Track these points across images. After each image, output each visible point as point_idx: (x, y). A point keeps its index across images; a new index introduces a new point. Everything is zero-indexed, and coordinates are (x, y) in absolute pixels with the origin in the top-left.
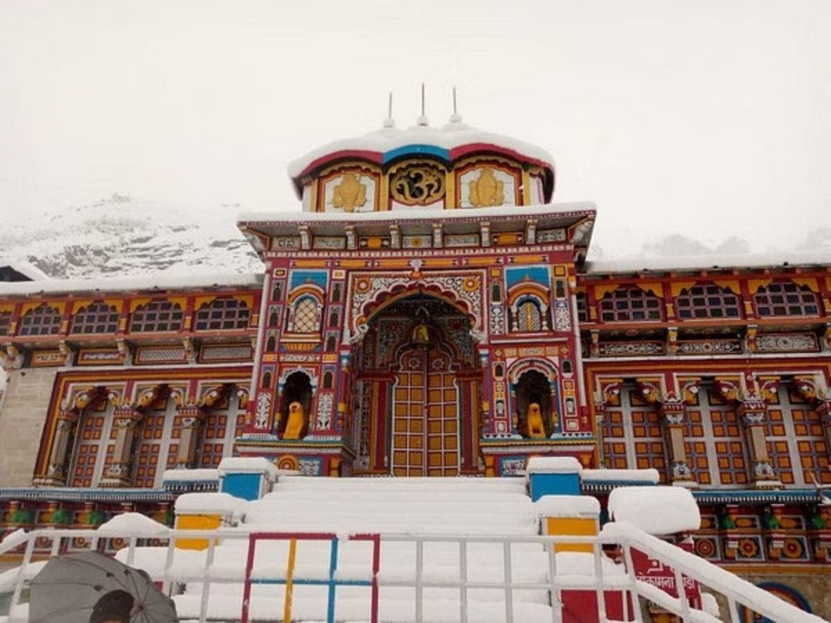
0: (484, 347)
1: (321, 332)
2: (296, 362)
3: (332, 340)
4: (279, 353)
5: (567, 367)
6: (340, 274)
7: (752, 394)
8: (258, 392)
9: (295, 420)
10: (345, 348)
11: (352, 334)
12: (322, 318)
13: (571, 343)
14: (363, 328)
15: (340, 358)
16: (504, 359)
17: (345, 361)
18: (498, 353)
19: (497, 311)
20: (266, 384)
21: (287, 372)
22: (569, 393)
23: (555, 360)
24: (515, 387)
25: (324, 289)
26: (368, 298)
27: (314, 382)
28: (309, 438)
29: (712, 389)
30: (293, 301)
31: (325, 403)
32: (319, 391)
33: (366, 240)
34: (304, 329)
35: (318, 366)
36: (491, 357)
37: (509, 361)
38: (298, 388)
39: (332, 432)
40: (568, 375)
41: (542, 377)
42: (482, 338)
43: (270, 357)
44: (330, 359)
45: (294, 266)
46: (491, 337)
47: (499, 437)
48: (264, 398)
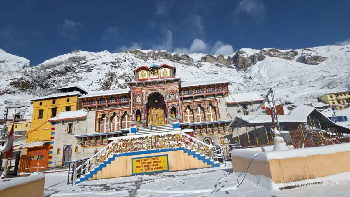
0: (166, 103)
1: (141, 102)
2: (138, 108)
3: (143, 103)
4: (135, 107)
5: (178, 105)
6: (143, 91)
7: (205, 106)
8: (132, 113)
9: (139, 118)
10: (145, 105)
11: (146, 102)
12: (141, 99)
13: (178, 101)
15: (144, 107)
17: (145, 107)
18: (168, 104)
19: (168, 96)
20: (133, 112)
21: (136, 110)
22: (179, 109)
23: (176, 104)
24: (171, 109)
25: (141, 94)
26: (148, 95)
27: (141, 111)
29: (199, 106)
30: (136, 97)
31: (143, 114)
32: (142, 113)
34: (138, 102)
35: (141, 108)
36: (167, 105)
37: (170, 105)
38: (138, 112)
39: (144, 119)
40: (178, 107)
41: (175, 107)
42: (166, 101)
43: (134, 107)
44: (143, 107)
45: (136, 90)
47: (169, 118)
48: (134, 114)
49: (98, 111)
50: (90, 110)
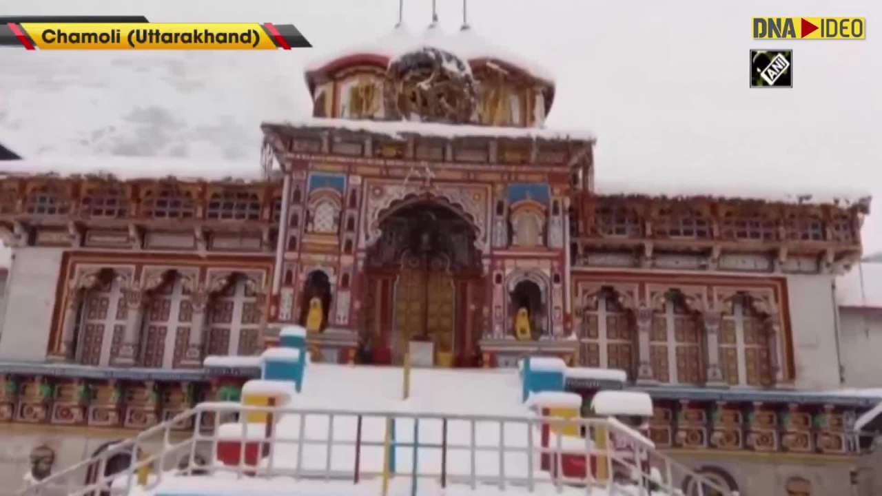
0: (487, 257)
1: (339, 233)
2: (319, 261)
3: (349, 244)
4: (300, 252)
5: (557, 279)
6: (356, 180)
7: (711, 306)
8: (281, 285)
9: (315, 315)
10: (362, 250)
11: (367, 237)
12: (338, 221)
13: (561, 258)
14: (377, 233)
15: (356, 260)
16: (503, 268)
17: (361, 264)
18: (499, 263)
19: (499, 224)
20: (288, 280)
21: (308, 269)
22: (557, 301)
23: (547, 272)
24: (511, 294)
25: (342, 192)
26: (383, 204)
27: (333, 280)
28: (328, 331)
29: (678, 300)
30: (313, 203)
31: (343, 302)
32: (338, 289)
33: (381, 148)
34: (322, 230)
35: (337, 267)
36: (492, 268)
37: (508, 271)
38: (318, 283)
39: (348, 327)
40: (557, 286)
41: (535, 287)
42: (485, 248)
43: (292, 255)
44: (347, 260)
45: (313, 169)
46: (492, 248)
47: (495, 337)
48: (287, 293)
49: (76, 254)
50: (32, 242)
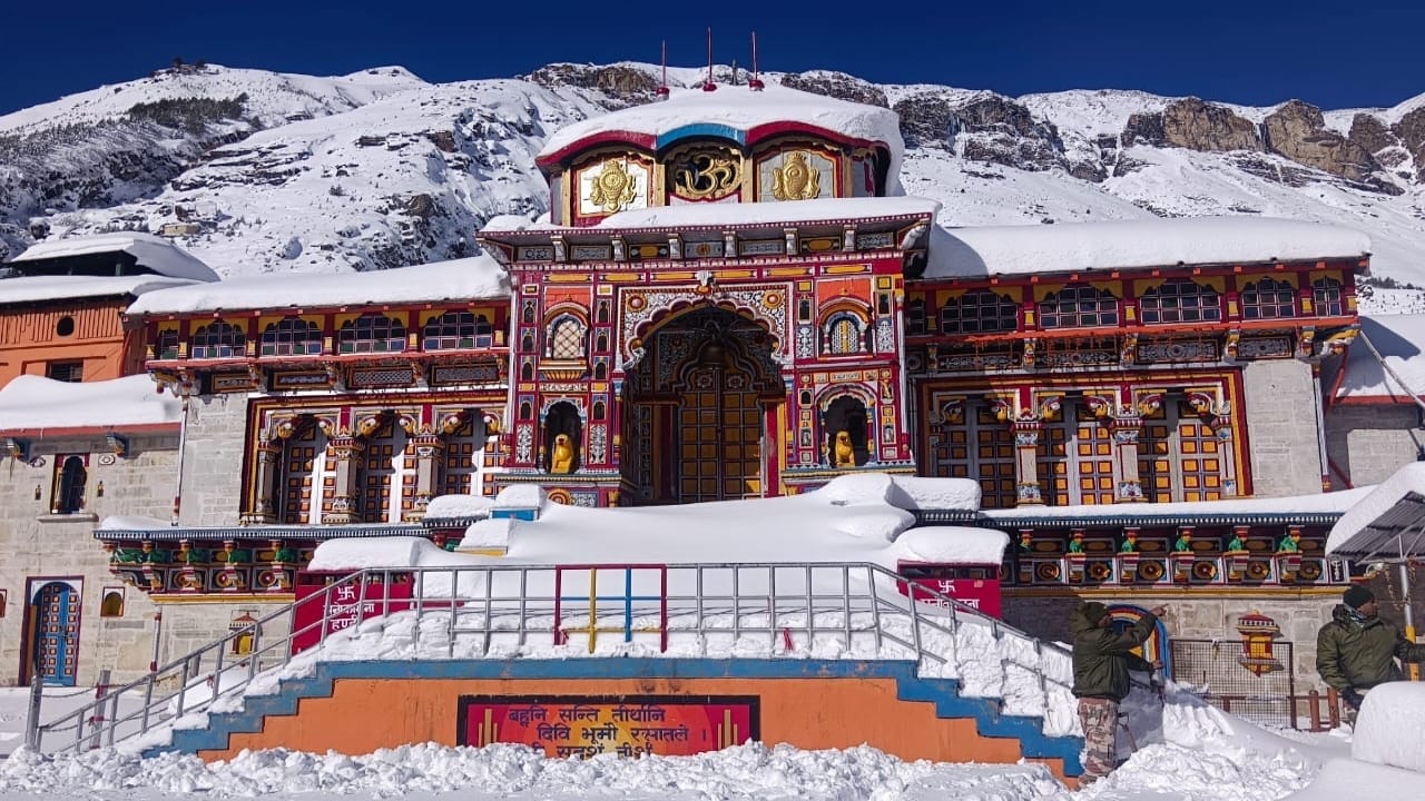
0: (788, 372)
1: (586, 358)
2: (559, 392)
3: (601, 367)
4: (538, 382)
6: (607, 290)
8: (516, 423)
9: (563, 453)
10: (618, 375)
11: (625, 359)
12: (585, 343)
13: (895, 365)
14: (638, 352)
15: (612, 387)
16: (812, 385)
17: (618, 391)
18: (805, 378)
19: (804, 331)
20: (523, 415)
21: (549, 402)
22: (889, 419)
23: (874, 385)
24: (824, 415)
25: (588, 308)
26: (644, 317)
27: (583, 412)
28: (581, 472)
30: (549, 323)
31: (597, 436)
32: (589, 423)
33: (638, 248)
34: (566, 354)
35: (587, 397)
36: (798, 384)
37: (818, 388)
38: (563, 415)
39: (608, 465)
40: (888, 401)
41: (856, 402)
42: (787, 362)
43: (527, 387)
44: (599, 388)
45: (547, 281)
46: (797, 361)
47: (804, 467)
48: (525, 432)
